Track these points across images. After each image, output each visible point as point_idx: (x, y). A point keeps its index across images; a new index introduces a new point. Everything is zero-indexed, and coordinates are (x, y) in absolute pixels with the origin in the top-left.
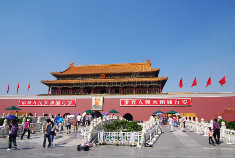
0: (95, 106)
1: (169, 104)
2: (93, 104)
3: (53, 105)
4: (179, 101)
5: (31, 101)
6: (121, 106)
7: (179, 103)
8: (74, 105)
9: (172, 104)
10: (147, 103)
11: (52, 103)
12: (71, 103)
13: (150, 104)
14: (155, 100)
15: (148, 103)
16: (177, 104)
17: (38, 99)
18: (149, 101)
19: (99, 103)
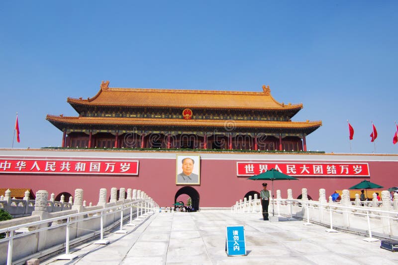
0: (183, 174)
1: (331, 174)
2: (179, 170)
3: (83, 172)
4: (347, 169)
5: (24, 161)
6: (238, 175)
7: (347, 173)
8: (136, 173)
9: (335, 173)
10: (290, 171)
11: (80, 167)
12: (128, 168)
13: (295, 172)
14: (304, 166)
15: (292, 170)
16: (344, 173)
17: (44, 158)
18: (294, 167)
19: (191, 169)
